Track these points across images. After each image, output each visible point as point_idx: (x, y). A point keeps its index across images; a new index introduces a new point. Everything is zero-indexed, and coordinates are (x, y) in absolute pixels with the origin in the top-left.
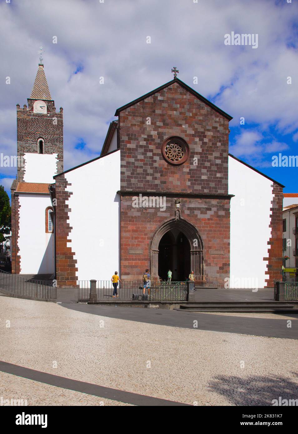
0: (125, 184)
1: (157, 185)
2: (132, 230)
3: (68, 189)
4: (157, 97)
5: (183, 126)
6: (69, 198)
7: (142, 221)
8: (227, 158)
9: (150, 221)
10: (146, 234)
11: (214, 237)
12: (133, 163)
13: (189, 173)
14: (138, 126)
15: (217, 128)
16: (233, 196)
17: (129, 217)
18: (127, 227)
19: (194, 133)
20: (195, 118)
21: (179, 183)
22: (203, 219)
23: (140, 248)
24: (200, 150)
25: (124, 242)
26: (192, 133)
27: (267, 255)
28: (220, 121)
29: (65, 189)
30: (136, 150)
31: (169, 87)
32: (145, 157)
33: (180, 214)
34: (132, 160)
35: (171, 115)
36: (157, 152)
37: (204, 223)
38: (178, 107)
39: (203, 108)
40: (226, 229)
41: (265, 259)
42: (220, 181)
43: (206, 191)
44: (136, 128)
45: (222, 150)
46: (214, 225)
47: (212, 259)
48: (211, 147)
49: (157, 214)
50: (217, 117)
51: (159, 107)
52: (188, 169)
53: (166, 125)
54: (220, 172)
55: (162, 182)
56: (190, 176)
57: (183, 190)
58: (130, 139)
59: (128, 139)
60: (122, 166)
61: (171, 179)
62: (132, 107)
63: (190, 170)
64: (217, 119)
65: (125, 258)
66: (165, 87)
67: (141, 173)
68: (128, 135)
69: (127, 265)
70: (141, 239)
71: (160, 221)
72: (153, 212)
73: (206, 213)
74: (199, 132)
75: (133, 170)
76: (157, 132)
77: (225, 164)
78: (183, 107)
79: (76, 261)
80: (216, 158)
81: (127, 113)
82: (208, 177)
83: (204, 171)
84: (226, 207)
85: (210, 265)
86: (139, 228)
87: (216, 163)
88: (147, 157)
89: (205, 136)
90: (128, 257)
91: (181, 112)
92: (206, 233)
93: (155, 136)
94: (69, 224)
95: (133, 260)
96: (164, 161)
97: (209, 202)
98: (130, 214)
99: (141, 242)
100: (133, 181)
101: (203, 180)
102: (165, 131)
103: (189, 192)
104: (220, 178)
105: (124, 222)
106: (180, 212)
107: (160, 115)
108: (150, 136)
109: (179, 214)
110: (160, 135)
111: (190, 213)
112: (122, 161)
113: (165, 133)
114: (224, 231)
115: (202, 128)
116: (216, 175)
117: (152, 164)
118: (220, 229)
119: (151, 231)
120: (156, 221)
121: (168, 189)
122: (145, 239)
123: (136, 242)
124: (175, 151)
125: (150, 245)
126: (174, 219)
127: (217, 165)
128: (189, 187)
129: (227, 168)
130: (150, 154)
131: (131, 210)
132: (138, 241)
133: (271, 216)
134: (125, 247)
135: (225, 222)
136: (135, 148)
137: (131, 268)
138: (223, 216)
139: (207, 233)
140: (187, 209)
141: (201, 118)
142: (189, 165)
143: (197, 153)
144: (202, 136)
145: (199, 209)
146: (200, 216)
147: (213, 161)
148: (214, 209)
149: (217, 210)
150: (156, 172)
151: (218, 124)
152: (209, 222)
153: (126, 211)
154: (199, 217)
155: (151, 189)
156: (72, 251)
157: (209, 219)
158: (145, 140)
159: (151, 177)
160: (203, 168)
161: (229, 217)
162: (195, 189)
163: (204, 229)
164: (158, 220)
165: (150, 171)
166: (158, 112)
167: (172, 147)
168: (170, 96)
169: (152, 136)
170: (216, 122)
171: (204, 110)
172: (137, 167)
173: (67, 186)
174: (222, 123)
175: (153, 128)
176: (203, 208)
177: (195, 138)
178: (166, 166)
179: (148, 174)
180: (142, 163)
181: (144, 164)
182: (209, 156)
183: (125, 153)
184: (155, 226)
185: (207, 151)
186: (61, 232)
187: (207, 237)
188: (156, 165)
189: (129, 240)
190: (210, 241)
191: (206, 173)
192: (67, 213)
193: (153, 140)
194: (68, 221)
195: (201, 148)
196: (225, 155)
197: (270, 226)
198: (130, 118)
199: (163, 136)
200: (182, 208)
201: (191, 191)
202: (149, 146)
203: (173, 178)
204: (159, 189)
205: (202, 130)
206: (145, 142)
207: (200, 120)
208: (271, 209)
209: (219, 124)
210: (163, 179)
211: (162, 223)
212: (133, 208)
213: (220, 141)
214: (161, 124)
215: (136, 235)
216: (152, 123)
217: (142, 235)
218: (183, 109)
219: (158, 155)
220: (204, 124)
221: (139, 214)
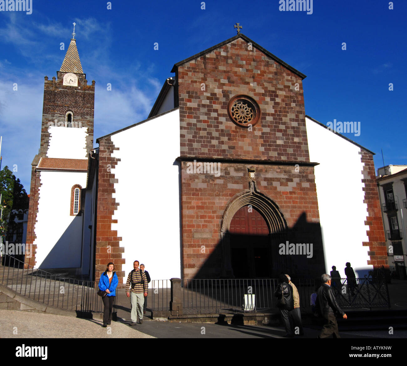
0: (186, 149)
1: (224, 151)
2: (197, 206)
3: (115, 155)
4: (220, 53)
5: (251, 85)
6: (116, 166)
7: (210, 195)
8: (304, 121)
9: (219, 195)
10: (214, 212)
12: (195, 125)
13: (261, 137)
14: (199, 82)
16: (316, 164)
17: (193, 190)
18: (190, 203)
19: (264, 92)
20: (263, 76)
21: (250, 149)
22: (284, 193)
23: (207, 230)
24: (272, 111)
25: (187, 223)
26: (261, 92)
27: (367, 239)
28: (293, 79)
29: (112, 154)
30: (198, 109)
31: (232, 42)
32: (208, 118)
33: (256, 186)
34: (194, 121)
35: (236, 72)
36: (222, 113)
37: (285, 196)
38: (244, 63)
39: (271, 66)
40: (313, 205)
41: (365, 244)
42: (300, 147)
43: (283, 158)
45: (298, 112)
46: (298, 200)
48: (285, 108)
49: (227, 186)
50: (288, 75)
51: (222, 63)
52: (260, 132)
53: (231, 82)
54: (297, 136)
55: (230, 148)
56: (264, 140)
57: (257, 157)
58: (191, 97)
59: (189, 97)
60: (181, 128)
61: (240, 144)
62: (191, 62)
63: (263, 133)
64: (289, 78)
65: (189, 244)
66: (229, 43)
67: (205, 136)
68: (188, 92)
69: (192, 253)
70: (209, 218)
71: (231, 195)
72: (222, 183)
73: (287, 185)
74: (269, 91)
75: (195, 133)
76: (221, 90)
78: (250, 64)
79: (122, 250)
80: (291, 120)
81: (187, 69)
82: (285, 142)
83: (279, 134)
84: (310, 177)
86: (205, 203)
87: (292, 126)
88: (211, 118)
89: (277, 96)
90: (192, 243)
91: (247, 68)
92: (289, 210)
93: (219, 94)
94: (114, 199)
95: (199, 246)
96: (231, 123)
97: (289, 172)
98: (193, 186)
99: (209, 222)
100: (195, 145)
101: (279, 146)
102: (230, 89)
103: (263, 159)
104: (299, 143)
105: (185, 196)
106: (256, 184)
107: (225, 72)
108: (214, 94)
109: (254, 186)
110: (226, 94)
111: (268, 185)
112: (182, 122)
113: (231, 91)
114: (311, 207)
115: (272, 86)
116: (293, 139)
117: (218, 127)
118: (306, 205)
119: (221, 208)
120: (226, 195)
121: (239, 156)
122: (214, 218)
123: (202, 222)
124: (243, 112)
125: (220, 226)
126: (249, 192)
127: (293, 128)
128: (263, 153)
129: (305, 132)
130: (214, 115)
131: (194, 180)
132: (204, 221)
133: (363, 189)
134: (188, 229)
135: (311, 196)
136: (197, 107)
137: (197, 257)
138: (307, 188)
139: (291, 211)
140: (263, 179)
141: (271, 76)
142: (261, 127)
143: (269, 115)
144: (273, 95)
145: (278, 180)
146: (280, 189)
147: (289, 123)
148: (296, 180)
149: (300, 181)
150: (223, 135)
151: (290, 83)
152: (292, 197)
153: (189, 182)
154: (278, 189)
155: (218, 155)
156: (118, 236)
157: (291, 193)
158: (208, 98)
159: (217, 141)
160: (278, 132)
161: (315, 190)
162: (270, 155)
163: (286, 205)
164: (229, 193)
165: (215, 134)
166: (222, 68)
167: (239, 107)
168: (234, 51)
169: (215, 94)
170: (288, 80)
171: (273, 67)
172: (200, 129)
173: (114, 151)
175: (217, 86)
176: (282, 178)
177: (266, 97)
178: (234, 129)
179: (213, 138)
180: (205, 125)
181: (208, 126)
182: (283, 118)
183: (186, 112)
184: (225, 201)
185: (280, 112)
186: (104, 209)
188: (221, 127)
189: (194, 219)
190: (295, 220)
191: (281, 137)
192: (113, 185)
193: (218, 99)
194: (114, 195)
195: (273, 108)
196: (301, 116)
198: (190, 74)
199: (229, 95)
200: (258, 178)
201: (266, 158)
202: (214, 105)
203: (243, 142)
204: (227, 155)
205: (273, 89)
206: (208, 101)
207: (269, 78)
208: (363, 181)
209: (292, 83)
210: (231, 143)
211: (233, 197)
212: (197, 178)
213: (294, 102)
214: (226, 81)
215: (201, 212)
216: (215, 81)
217: (210, 212)
218: (249, 66)
219: (224, 115)
220: (274, 82)
221: (204, 186)
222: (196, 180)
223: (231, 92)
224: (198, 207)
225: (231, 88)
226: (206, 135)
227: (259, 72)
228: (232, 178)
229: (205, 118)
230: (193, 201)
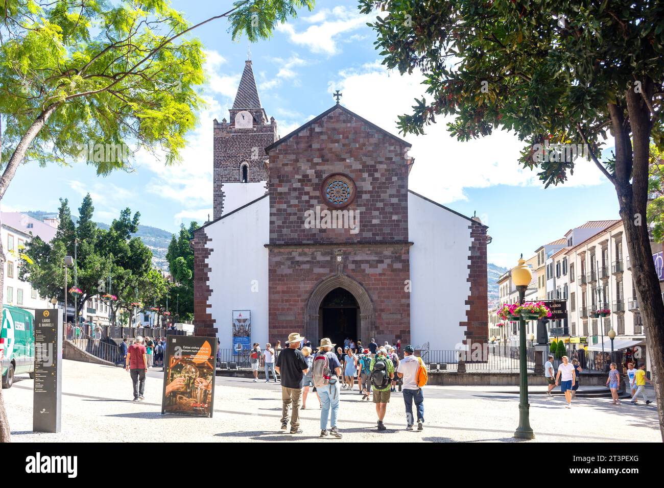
0: (275, 236)
1: (314, 235)
3: (208, 245)
4: (314, 129)
5: (348, 161)
6: (209, 256)
7: (295, 280)
8: (406, 196)
9: (304, 280)
10: (299, 296)
11: (388, 297)
12: (285, 210)
14: (291, 165)
15: (391, 158)
16: (414, 243)
17: (278, 275)
18: (276, 288)
19: (361, 168)
20: (362, 149)
21: (342, 231)
22: (372, 275)
23: (291, 313)
24: (370, 188)
25: (272, 307)
26: (359, 168)
27: (465, 319)
28: (396, 150)
29: (205, 245)
30: (289, 193)
31: (328, 115)
32: (299, 202)
33: (342, 269)
34: (284, 206)
35: (331, 149)
36: (314, 195)
38: (340, 137)
39: (372, 136)
41: (462, 324)
42: (398, 225)
43: (378, 238)
44: (288, 169)
45: (399, 186)
46: (387, 282)
47: (386, 325)
48: (384, 183)
49: (313, 271)
50: (392, 145)
51: (316, 140)
53: (325, 160)
54: (396, 214)
55: (321, 231)
57: (349, 239)
58: (281, 181)
59: (279, 182)
60: (271, 214)
62: (283, 144)
64: (392, 148)
65: (273, 326)
66: (325, 116)
68: (279, 177)
69: (276, 333)
70: (294, 302)
71: (316, 279)
72: (308, 267)
73: (377, 267)
74: (368, 166)
75: (285, 218)
76: (314, 171)
77: (403, 204)
78: (347, 137)
79: (216, 330)
80: (391, 196)
81: (278, 152)
82: (381, 221)
83: (376, 213)
84: (403, 257)
85: (383, 334)
86: (290, 288)
87: (391, 203)
88: (302, 202)
91: (344, 143)
92: (376, 292)
93: (312, 175)
94: (209, 286)
95: (283, 327)
96: (323, 204)
97: (381, 253)
98: (279, 272)
99: (293, 305)
100: (285, 231)
101: (375, 225)
103: (355, 240)
104: (398, 221)
105: (272, 281)
106: (342, 267)
107: (319, 150)
108: (306, 176)
110: (318, 174)
111: (356, 267)
112: (272, 208)
113: (325, 170)
114: (402, 288)
115: (371, 160)
116: (391, 217)
118: (396, 286)
119: (306, 292)
120: (311, 280)
121: (329, 239)
122: (298, 301)
123: (286, 305)
127: (393, 204)
129: (406, 208)
130: (305, 198)
131: (280, 267)
132: (289, 304)
133: (469, 267)
134: (273, 311)
135: (403, 277)
136: (287, 191)
138: (399, 269)
139: (379, 292)
140: (351, 262)
141: (370, 148)
142: (355, 207)
143: (366, 192)
144: (372, 170)
145: (367, 262)
146: (369, 271)
147: (388, 200)
148: (388, 261)
149: (392, 262)
151: (394, 154)
152: (381, 278)
153: (276, 268)
154: (367, 272)
155: (308, 240)
156: (212, 318)
157: (380, 274)
158: (299, 181)
160: (374, 210)
161: (409, 270)
162: (364, 236)
163: (374, 287)
164: (315, 277)
166: (315, 146)
167: (335, 186)
168: (331, 125)
169: (308, 176)
170: (390, 151)
171: (375, 138)
172: (290, 214)
173: (207, 242)
174: (399, 152)
175: (310, 166)
176: (373, 260)
177: (363, 174)
180: (296, 209)
181: (298, 210)
182: (382, 195)
183: (276, 198)
184: (310, 285)
185: (379, 188)
186: (200, 296)
187: (379, 297)
189: (279, 303)
190: (382, 302)
191: (378, 216)
192: (206, 274)
193: (310, 180)
194: (208, 283)
195: (371, 185)
196: (403, 191)
197: (468, 280)
198: (281, 156)
199: (322, 175)
200: (345, 261)
201: (359, 240)
202: (305, 187)
204: (317, 239)
205: (372, 163)
206: (300, 184)
207: (369, 151)
208: (469, 258)
211: (319, 281)
212: (283, 264)
213: (396, 175)
214: (319, 160)
215: (286, 297)
216: (308, 161)
217: (295, 296)
218: (347, 140)
219: (316, 197)
220: (375, 155)
221: (290, 271)
222: (282, 267)
223: (324, 172)
224: (283, 292)
225: (325, 168)
226: (296, 220)
227: (357, 146)
228: (319, 262)
229: (296, 202)
230: (278, 287)
